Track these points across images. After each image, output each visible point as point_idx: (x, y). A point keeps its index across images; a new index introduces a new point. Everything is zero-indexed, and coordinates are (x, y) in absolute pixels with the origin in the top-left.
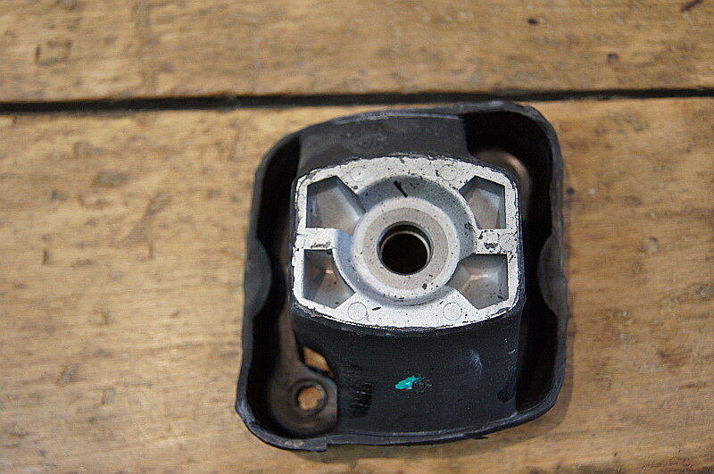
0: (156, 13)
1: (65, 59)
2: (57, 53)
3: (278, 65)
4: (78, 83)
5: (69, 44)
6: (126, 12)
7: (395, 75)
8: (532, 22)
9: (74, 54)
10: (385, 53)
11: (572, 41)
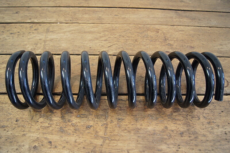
0: (46, 46)
1: (34, 50)
2: (34, 49)
3: (60, 51)
4: (35, 52)
5: (35, 48)
6: (43, 45)
7: (73, 52)
8: (90, 48)
9: (35, 49)
10: (73, 50)
11: (95, 50)
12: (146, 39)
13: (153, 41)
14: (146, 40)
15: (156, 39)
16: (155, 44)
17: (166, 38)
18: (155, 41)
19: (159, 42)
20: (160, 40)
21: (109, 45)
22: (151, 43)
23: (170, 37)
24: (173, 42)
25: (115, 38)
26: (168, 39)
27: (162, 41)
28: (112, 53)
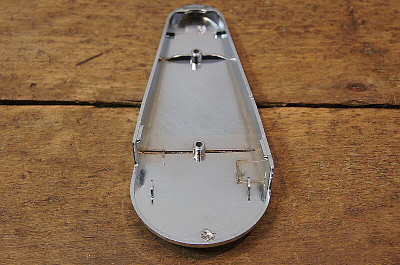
12: (262, 22)
13: (291, 33)
14: (262, 26)
15: (306, 23)
16: (298, 48)
17: (356, 15)
18: (302, 31)
19: (320, 39)
20: (326, 28)
21: (82, 53)
22: (283, 41)
23: (377, 14)
24: (387, 36)
25: (118, 18)
26: (363, 22)
27: (333, 33)
28: (90, 92)
